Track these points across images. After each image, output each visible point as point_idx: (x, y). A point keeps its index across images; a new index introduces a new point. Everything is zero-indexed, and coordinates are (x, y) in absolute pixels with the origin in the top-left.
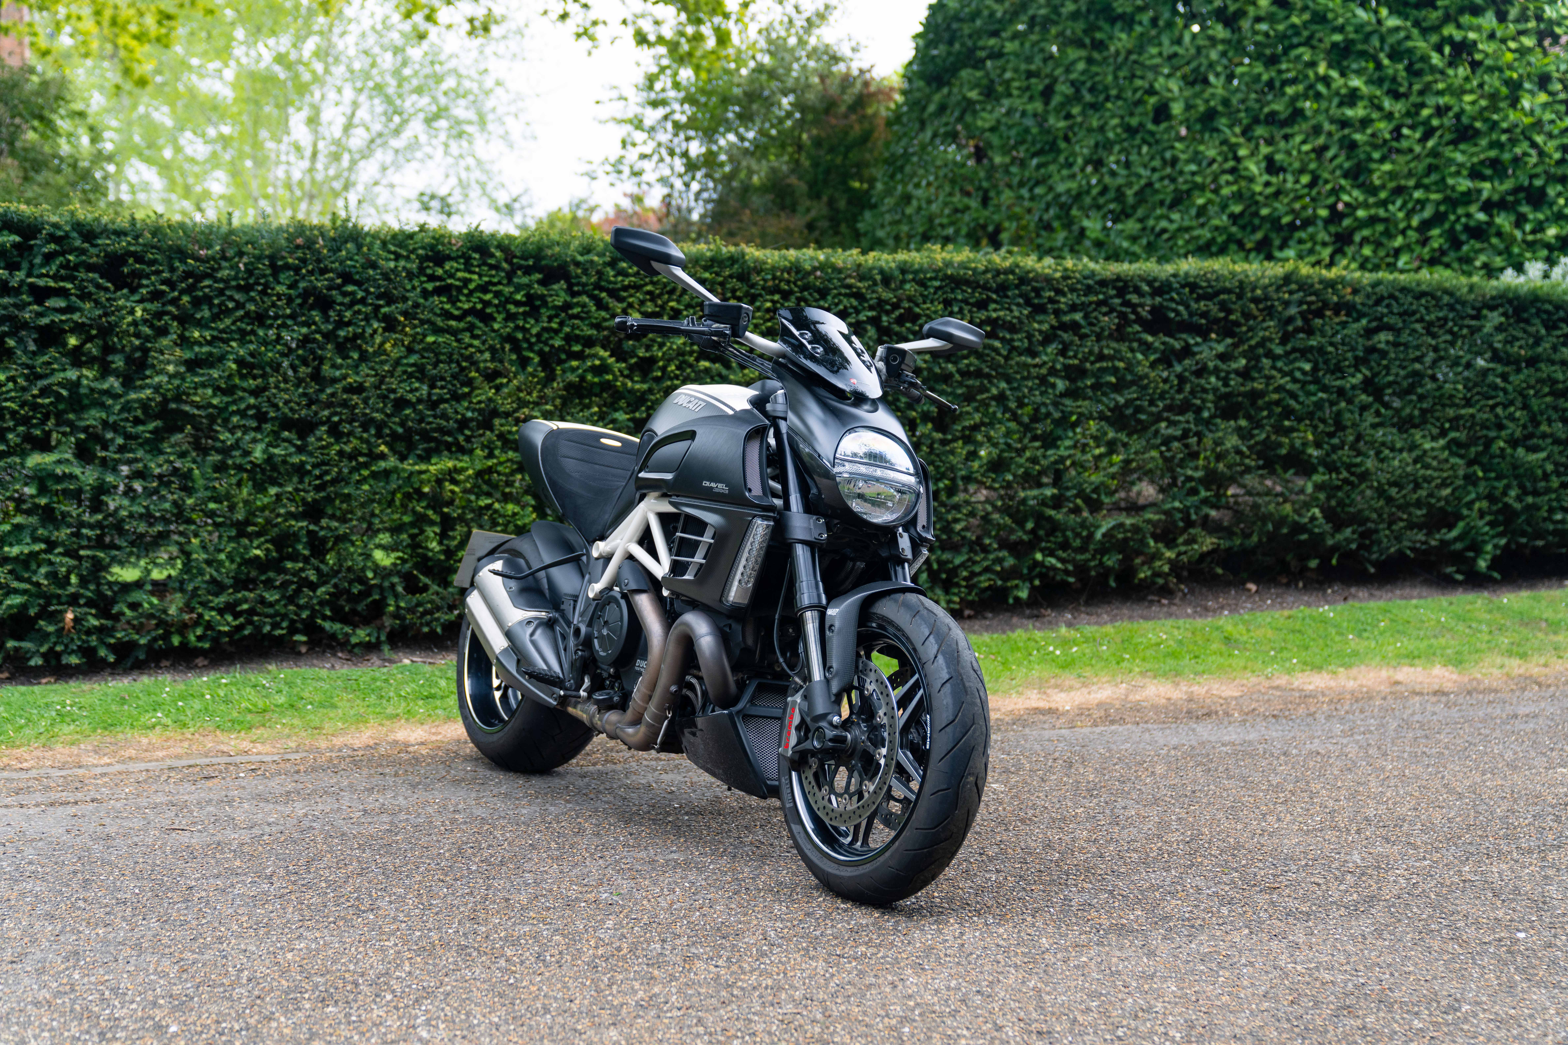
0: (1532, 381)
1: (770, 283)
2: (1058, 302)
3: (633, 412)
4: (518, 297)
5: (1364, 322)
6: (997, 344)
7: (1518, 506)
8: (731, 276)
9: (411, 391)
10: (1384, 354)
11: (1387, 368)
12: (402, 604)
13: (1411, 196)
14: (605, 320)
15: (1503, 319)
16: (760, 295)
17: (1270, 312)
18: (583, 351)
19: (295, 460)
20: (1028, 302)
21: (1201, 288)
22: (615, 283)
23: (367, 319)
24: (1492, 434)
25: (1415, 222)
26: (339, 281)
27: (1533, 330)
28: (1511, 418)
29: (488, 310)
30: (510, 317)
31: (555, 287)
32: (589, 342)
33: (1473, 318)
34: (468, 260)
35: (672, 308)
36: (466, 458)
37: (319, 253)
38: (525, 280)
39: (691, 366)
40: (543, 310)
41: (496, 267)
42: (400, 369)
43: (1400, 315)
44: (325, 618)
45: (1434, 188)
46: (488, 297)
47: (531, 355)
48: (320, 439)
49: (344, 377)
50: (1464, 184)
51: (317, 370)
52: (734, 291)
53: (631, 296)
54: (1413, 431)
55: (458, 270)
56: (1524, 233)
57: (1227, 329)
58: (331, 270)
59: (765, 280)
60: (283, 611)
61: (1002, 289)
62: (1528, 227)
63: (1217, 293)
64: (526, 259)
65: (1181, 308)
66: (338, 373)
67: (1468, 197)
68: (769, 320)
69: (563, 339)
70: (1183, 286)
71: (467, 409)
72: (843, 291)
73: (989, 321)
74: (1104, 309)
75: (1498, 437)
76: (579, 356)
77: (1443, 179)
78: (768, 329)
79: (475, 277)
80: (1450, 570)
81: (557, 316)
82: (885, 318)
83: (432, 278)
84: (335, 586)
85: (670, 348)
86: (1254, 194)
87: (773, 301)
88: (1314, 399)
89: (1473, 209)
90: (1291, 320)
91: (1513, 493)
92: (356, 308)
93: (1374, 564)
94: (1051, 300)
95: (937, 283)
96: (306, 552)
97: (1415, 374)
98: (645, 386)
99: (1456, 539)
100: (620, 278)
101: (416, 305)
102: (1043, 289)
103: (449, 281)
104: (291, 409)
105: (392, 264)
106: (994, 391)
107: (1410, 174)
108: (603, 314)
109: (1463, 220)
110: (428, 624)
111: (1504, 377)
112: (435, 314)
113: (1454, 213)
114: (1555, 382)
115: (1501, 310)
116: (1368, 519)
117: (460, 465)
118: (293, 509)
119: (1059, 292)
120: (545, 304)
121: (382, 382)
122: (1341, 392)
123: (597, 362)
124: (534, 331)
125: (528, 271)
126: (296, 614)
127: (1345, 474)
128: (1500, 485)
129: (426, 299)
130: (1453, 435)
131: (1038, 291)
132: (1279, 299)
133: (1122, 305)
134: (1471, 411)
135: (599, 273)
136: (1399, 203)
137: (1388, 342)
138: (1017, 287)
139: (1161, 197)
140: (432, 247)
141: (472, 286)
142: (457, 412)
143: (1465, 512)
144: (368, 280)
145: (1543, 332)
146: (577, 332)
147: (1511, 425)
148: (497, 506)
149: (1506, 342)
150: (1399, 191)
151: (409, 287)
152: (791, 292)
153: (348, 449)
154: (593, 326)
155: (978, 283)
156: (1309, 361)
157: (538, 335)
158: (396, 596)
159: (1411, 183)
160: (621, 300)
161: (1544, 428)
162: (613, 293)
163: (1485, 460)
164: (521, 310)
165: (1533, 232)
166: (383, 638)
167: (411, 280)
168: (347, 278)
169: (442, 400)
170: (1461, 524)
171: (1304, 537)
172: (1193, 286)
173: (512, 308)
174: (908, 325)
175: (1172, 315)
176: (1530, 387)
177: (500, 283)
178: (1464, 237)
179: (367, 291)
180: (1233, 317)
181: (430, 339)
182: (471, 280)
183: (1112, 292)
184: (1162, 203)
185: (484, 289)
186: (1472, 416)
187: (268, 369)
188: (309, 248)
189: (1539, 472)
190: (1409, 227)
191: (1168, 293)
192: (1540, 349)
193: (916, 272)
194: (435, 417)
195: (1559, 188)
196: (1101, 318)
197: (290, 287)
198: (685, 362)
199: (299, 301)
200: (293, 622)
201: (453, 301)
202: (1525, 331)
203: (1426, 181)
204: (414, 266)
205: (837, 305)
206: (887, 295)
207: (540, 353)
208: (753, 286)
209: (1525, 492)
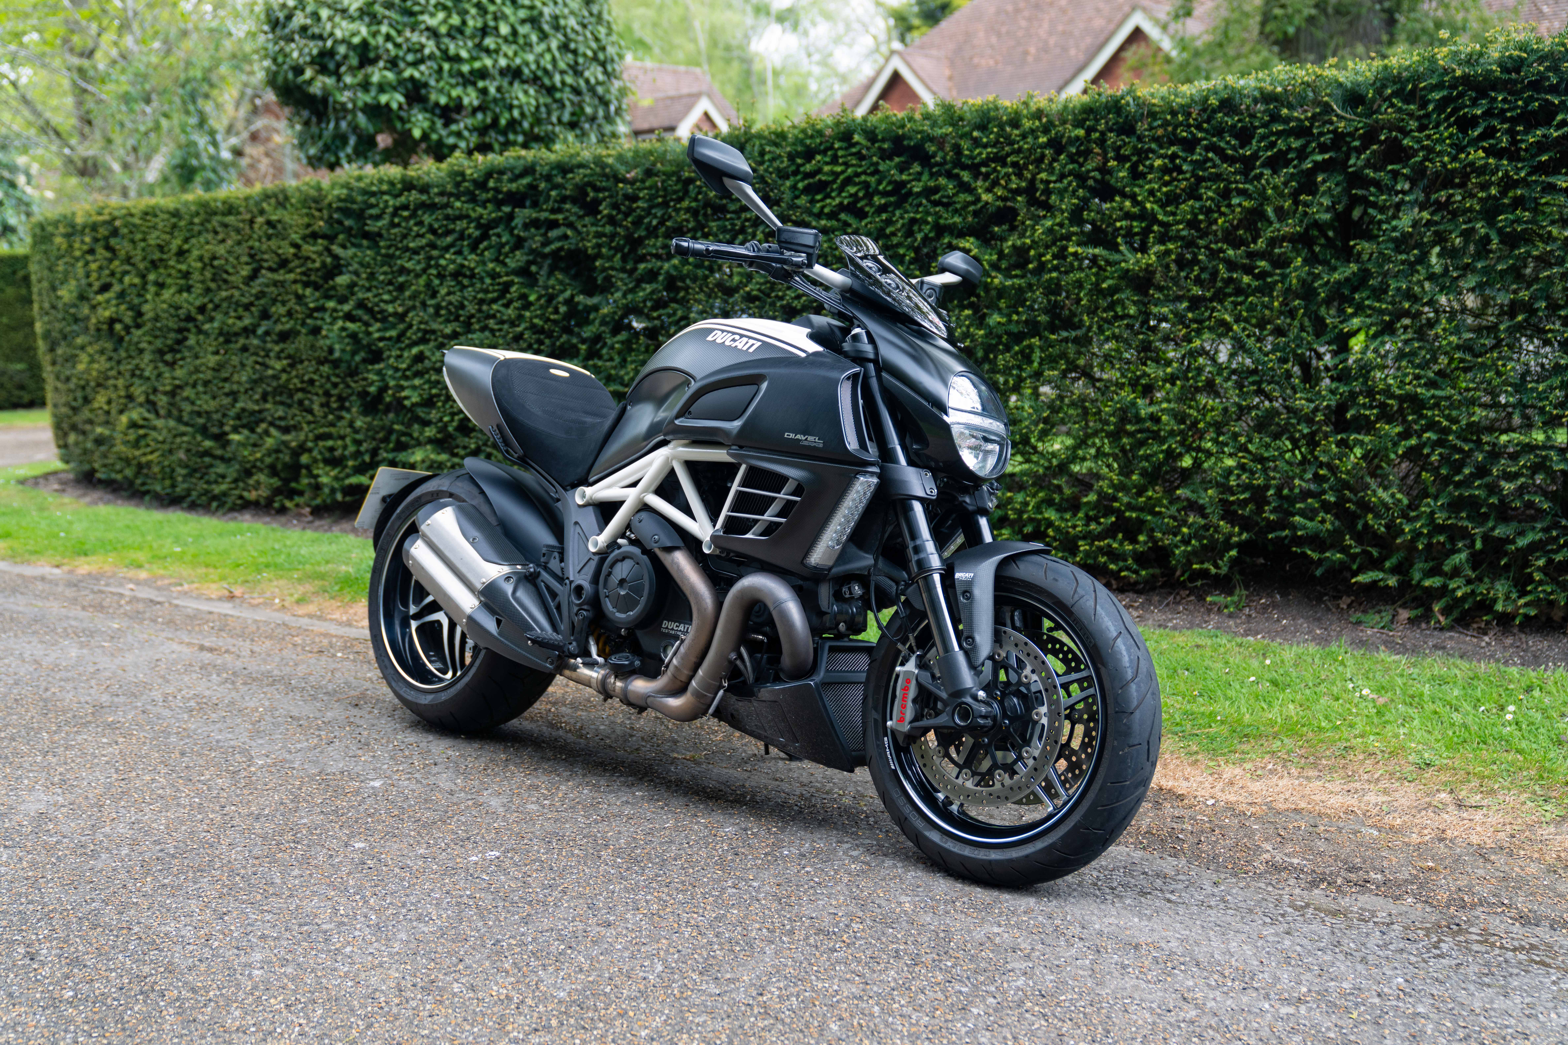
1: (1160, 132)
4: (883, 187)
22: (973, 157)
34: (834, 151)
40: (907, 199)
46: (855, 189)
55: (825, 164)
59: (1155, 128)
79: (842, 169)
100: (977, 151)
103: (819, 177)
108: (966, 196)
135: (955, 147)
140: (801, 142)
141: (840, 179)
154: (956, 212)
162: (973, 170)
164: (887, 200)
177: (864, 173)
182: (838, 173)
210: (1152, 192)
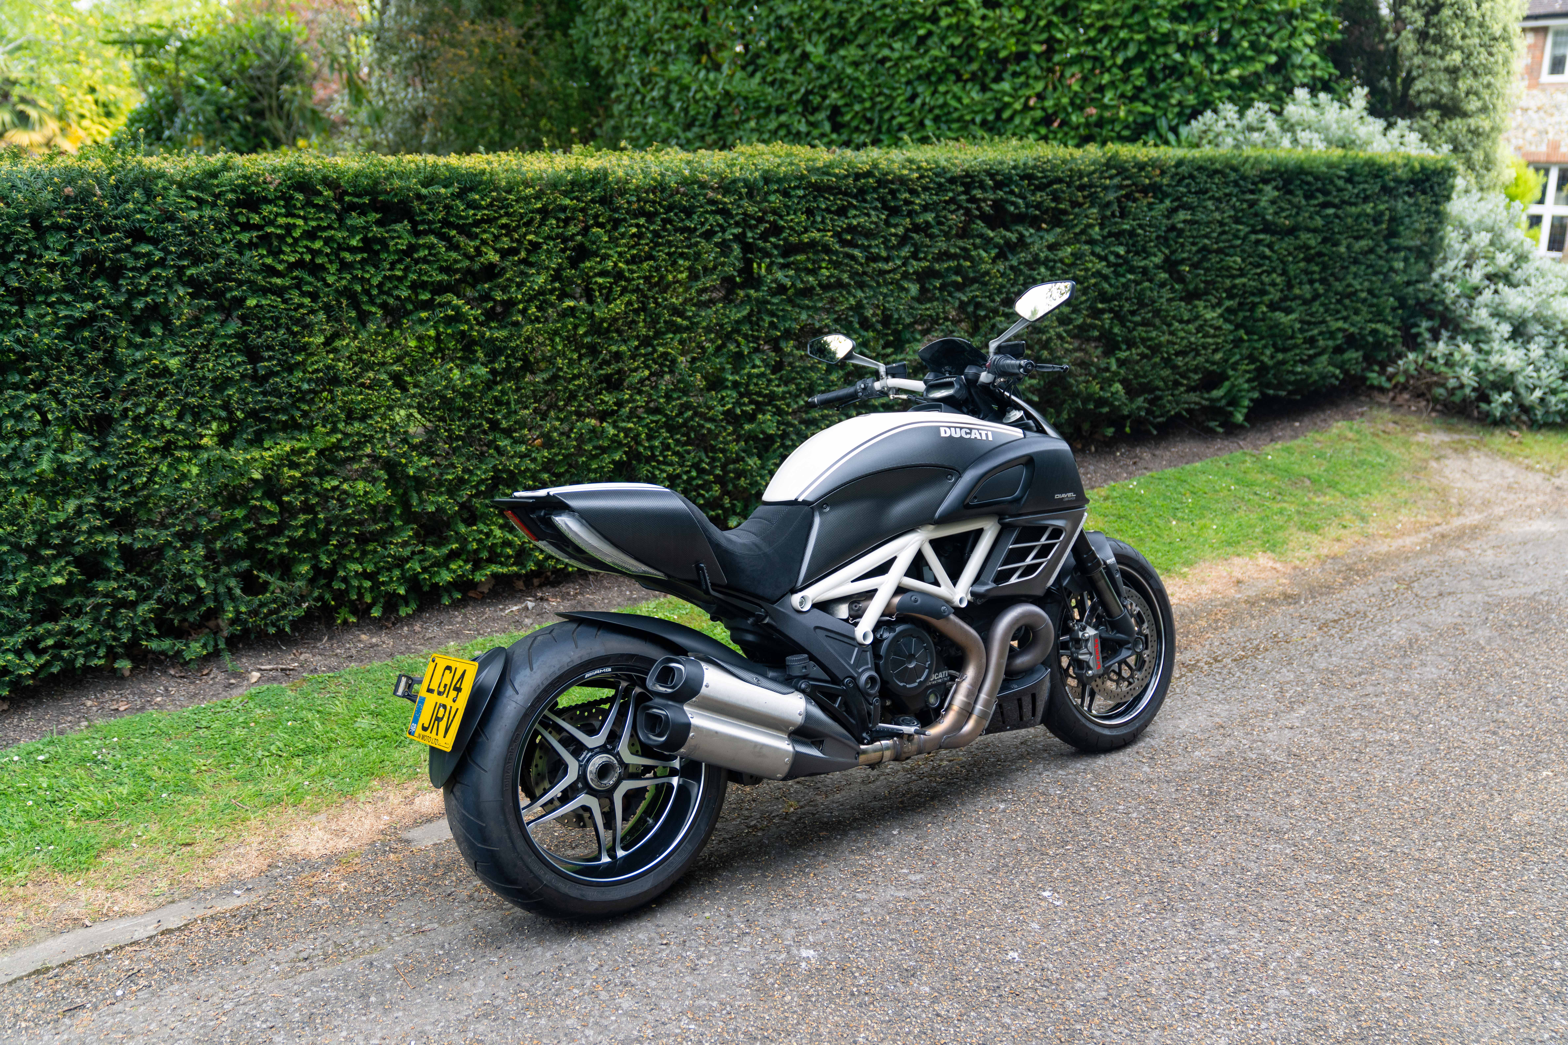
0: (1291, 248)
1: (635, 206)
2: (913, 203)
3: (492, 362)
4: (354, 243)
5: (1168, 202)
6: (857, 253)
7: (1270, 363)
8: (593, 201)
9: (233, 367)
10: (1180, 232)
11: (1182, 245)
12: (243, 609)
13: (1117, 35)
14: (456, 261)
15: (1276, 193)
16: (625, 220)
17: (1093, 199)
18: (432, 300)
19: (94, 464)
20: (885, 207)
21: (1037, 178)
22: (466, 218)
23: (169, 285)
24: (1257, 300)
25: (1119, 61)
26: (129, 241)
27: (1296, 200)
28: (1273, 284)
29: (319, 261)
30: (345, 266)
31: (398, 227)
32: (440, 289)
33: (1252, 192)
34: (288, 200)
35: (530, 242)
36: (305, 436)
37: (98, 206)
38: (361, 221)
39: (552, 305)
40: (384, 256)
41: (325, 208)
42: (216, 342)
43: (1196, 193)
44: (149, 637)
45: (1136, 28)
46: (318, 245)
47: (374, 309)
48: (124, 437)
49: (148, 360)
50: (1165, 26)
51: (111, 352)
52: (596, 216)
53: (485, 231)
54: (1197, 302)
55: (277, 215)
56: (1211, 73)
57: (1057, 219)
58: (117, 229)
59: (628, 202)
60: (97, 638)
61: (862, 192)
62: (1216, 67)
63: (1050, 183)
64: (359, 196)
65: (1020, 201)
66: (138, 355)
67: (1167, 39)
68: (633, 247)
69: (409, 287)
70: (1022, 178)
71: (302, 380)
72: (709, 208)
73: (851, 229)
74: (953, 207)
75: (1261, 303)
76: (427, 305)
77: (1146, 20)
78: (633, 256)
79: (300, 222)
80: (1213, 424)
81: (400, 261)
82: (749, 234)
83: (246, 227)
84: (159, 600)
85: (531, 288)
86: (972, 26)
87: (637, 226)
88: (1123, 280)
89: (1171, 49)
90: (1108, 204)
91: (1268, 352)
92: (154, 272)
93: (1157, 426)
94: (907, 202)
95: (801, 193)
96: (120, 569)
97: (1204, 248)
98: (504, 333)
99: (1222, 398)
100: (471, 212)
101: (230, 263)
102: (899, 190)
103: (270, 230)
104: (82, 405)
105: (195, 215)
106: (852, 301)
107: (1116, 14)
108: (454, 255)
109: (1162, 60)
110: (273, 624)
111: (1270, 246)
112: (254, 271)
113: (1154, 52)
114: (1309, 248)
115: (1274, 184)
116: (1157, 388)
117: (298, 445)
118: (98, 523)
119: (912, 192)
120: (385, 247)
121: (194, 360)
122: (1145, 271)
123: (450, 312)
124: (375, 282)
125: (363, 211)
126: (115, 639)
127: (1142, 349)
128: (1259, 345)
129: (241, 254)
130: (1228, 303)
131: (893, 192)
132: (1101, 185)
133: (968, 201)
134: (1244, 280)
135: (447, 207)
136: (1105, 41)
137: (1184, 221)
138: (875, 190)
139: (882, 25)
140: (243, 189)
141: (297, 233)
142: (290, 385)
143: (1231, 373)
144: (166, 236)
145: (1303, 202)
146: (425, 278)
147: (1271, 289)
148: (345, 486)
149: (1276, 213)
150: (1104, 30)
151: (219, 242)
152: (656, 213)
153: (159, 443)
154: (442, 270)
155: (839, 188)
156: (1121, 244)
157: (380, 285)
158: (233, 598)
159: (1118, 22)
160: (472, 236)
161: (1297, 291)
162: (463, 230)
163: (1249, 324)
164: (359, 257)
165: (1221, 72)
166: (222, 646)
167: (220, 231)
168: (138, 235)
169: (271, 373)
170: (1227, 384)
171: (1106, 410)
172: (1030, 177)
173: (348, 256)
174: (773, 240)
175: (1012, 208)
176: (1290, 254)
177: (330, 227)
178: (1160, 76)
179: (165, 250)
180: (1062, 206)
181: (251, 302)
182: (295, 226)
183: (961, 189)
184: (883, 31)
185: (311, 235)
186: (1244, 285)
187: (46, 359)
188: (83, 201)
189: (1290, 332)
190: (1114, 64)
191: (1008, 186)
192: (1300, 219)
193: (779, 181)
194: (264, 393)
195: (1243, 31)
196: (950, 216)
197: (63, 253)
198: (545, 301)
199: (77, 270)
200: (110, 648)
201: (276, 253)
202: (1290, 202)
203: (1130, 21)
204: (222, 214)
205: (703, 224)
206: (752, 209)
207: (384, 306)
208: (616, 210)
209: (1277, 350)
210: (620, 254)
